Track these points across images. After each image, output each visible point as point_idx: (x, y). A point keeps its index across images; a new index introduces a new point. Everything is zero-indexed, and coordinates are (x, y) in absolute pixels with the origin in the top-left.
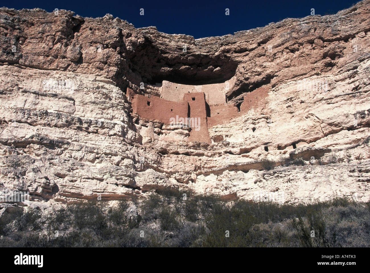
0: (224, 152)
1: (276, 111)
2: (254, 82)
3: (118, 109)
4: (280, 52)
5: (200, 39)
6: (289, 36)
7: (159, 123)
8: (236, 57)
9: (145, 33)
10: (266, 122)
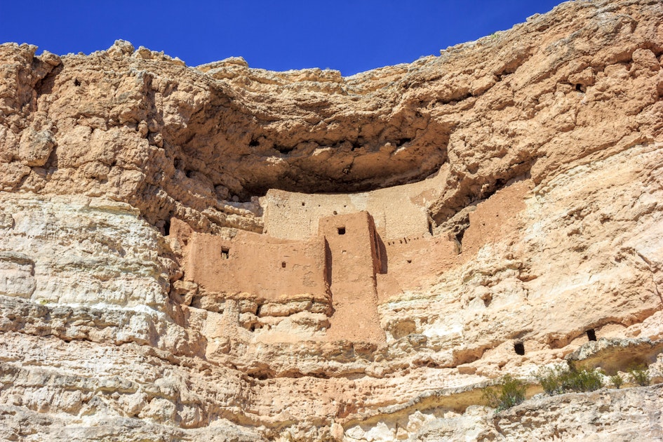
0: (414, 362)
1: (544, 247)
2: (491, 175)
3: (140, 276)
4: (549, 91)
5: (358, 76)
6: (566, 49)
7: (251, 301)
8: (443, 114)
9: (215, 76)
10: (518, 277)
